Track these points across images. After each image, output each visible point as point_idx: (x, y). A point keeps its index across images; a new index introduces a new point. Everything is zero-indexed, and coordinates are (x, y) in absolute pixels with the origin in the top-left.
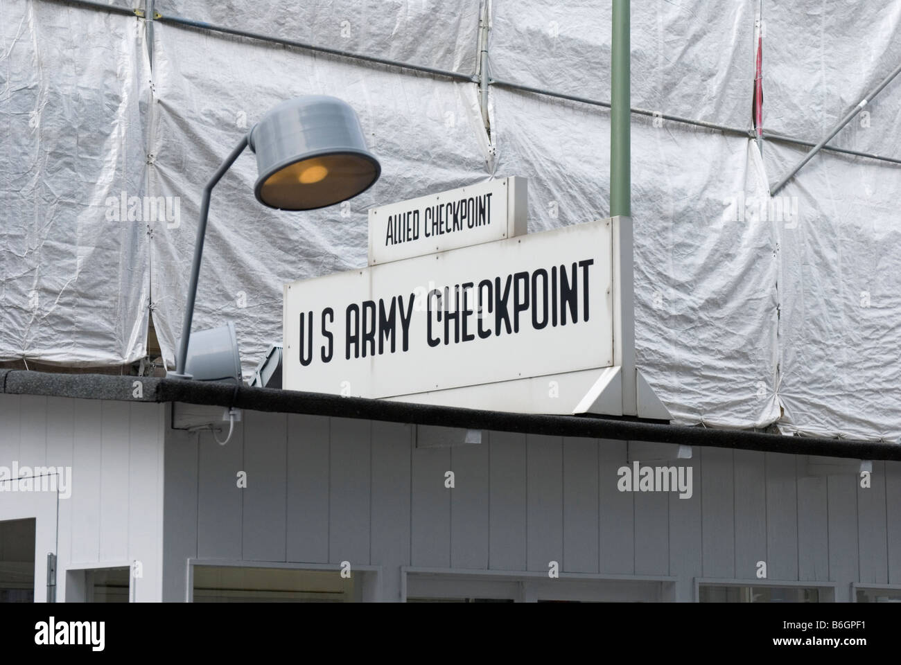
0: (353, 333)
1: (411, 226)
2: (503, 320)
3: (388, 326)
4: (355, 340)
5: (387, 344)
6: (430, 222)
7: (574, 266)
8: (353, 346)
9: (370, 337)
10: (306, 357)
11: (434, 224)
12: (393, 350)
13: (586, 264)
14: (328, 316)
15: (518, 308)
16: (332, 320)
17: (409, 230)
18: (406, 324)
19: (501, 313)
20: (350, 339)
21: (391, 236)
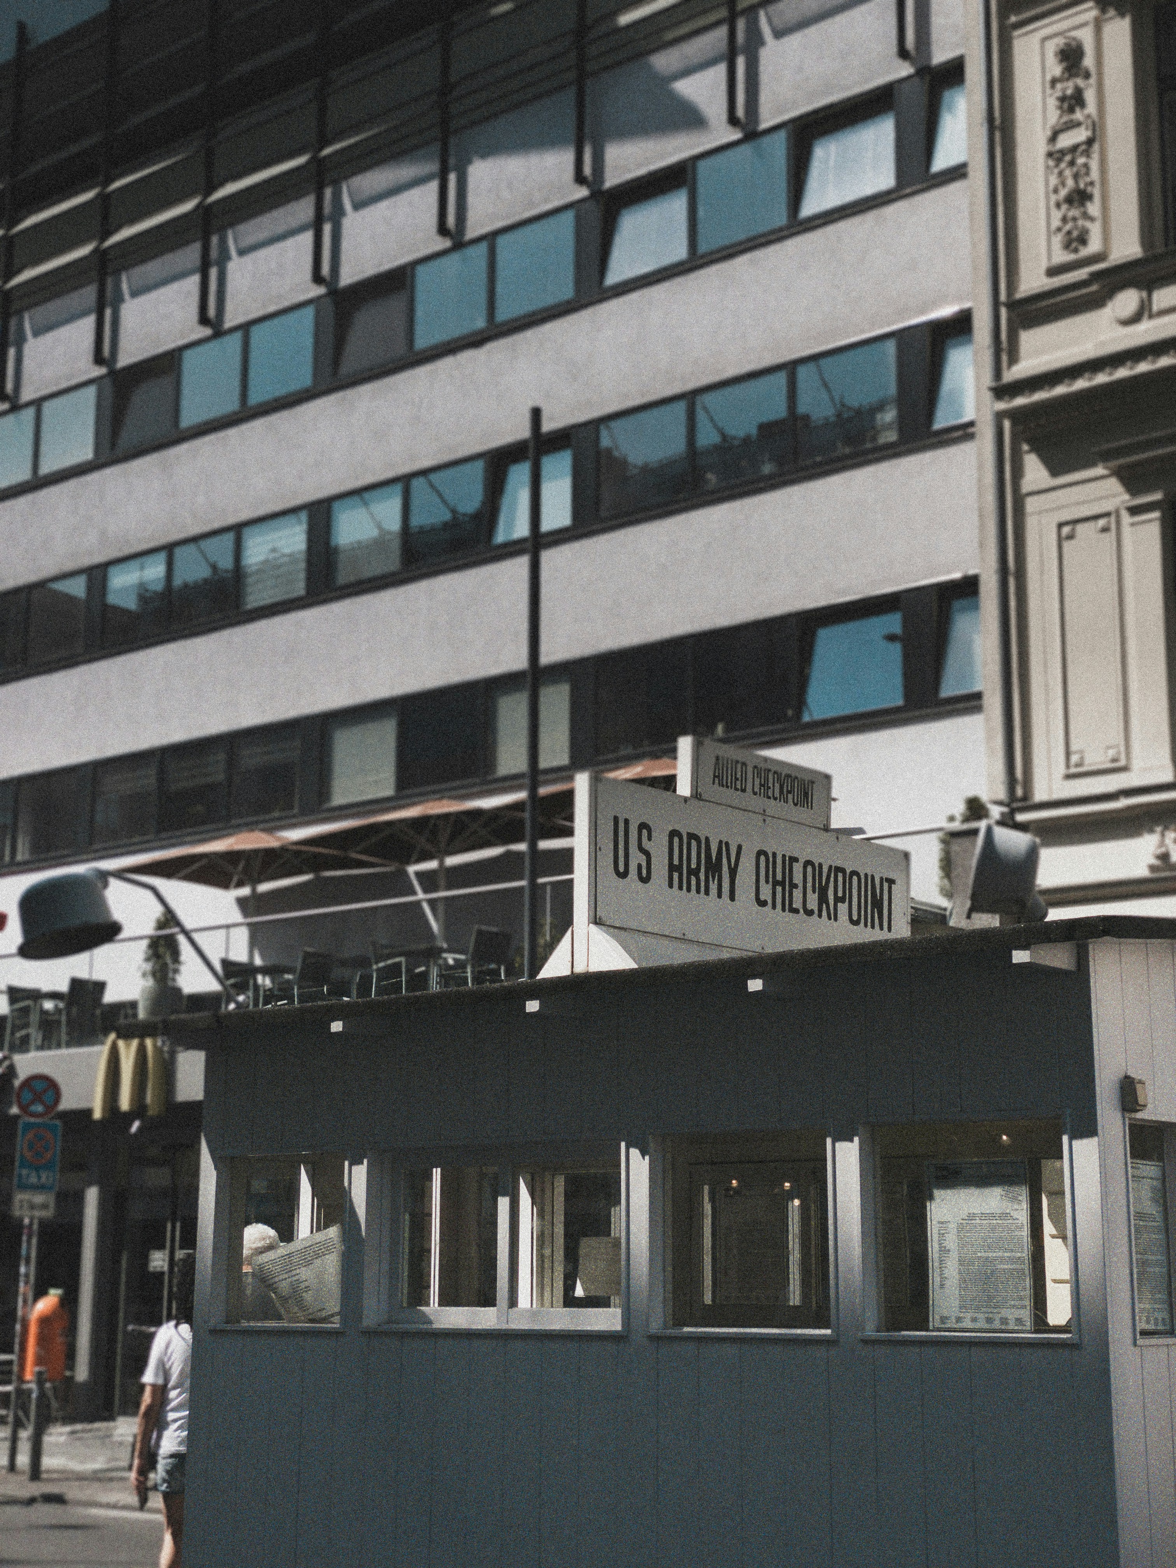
0: (676, 862)
1: (739, 776)
2: (824, 906)
3: (714, 868)
4: (679, 869)
5: (713, 887)
6: (757, 782)
7: (881, 881)
8: (676, 875)
9: (696, 872)
10: (621, 869)
11: (761, 785)
12: (720, 896)
13: (890, 883)
14: (645, 832)
15: (837, 900)
16: (650, 839)
17: (737, 779)
18: (733, 872)
19: (823, 899)
20: (672, 868)
21: (718, 777)
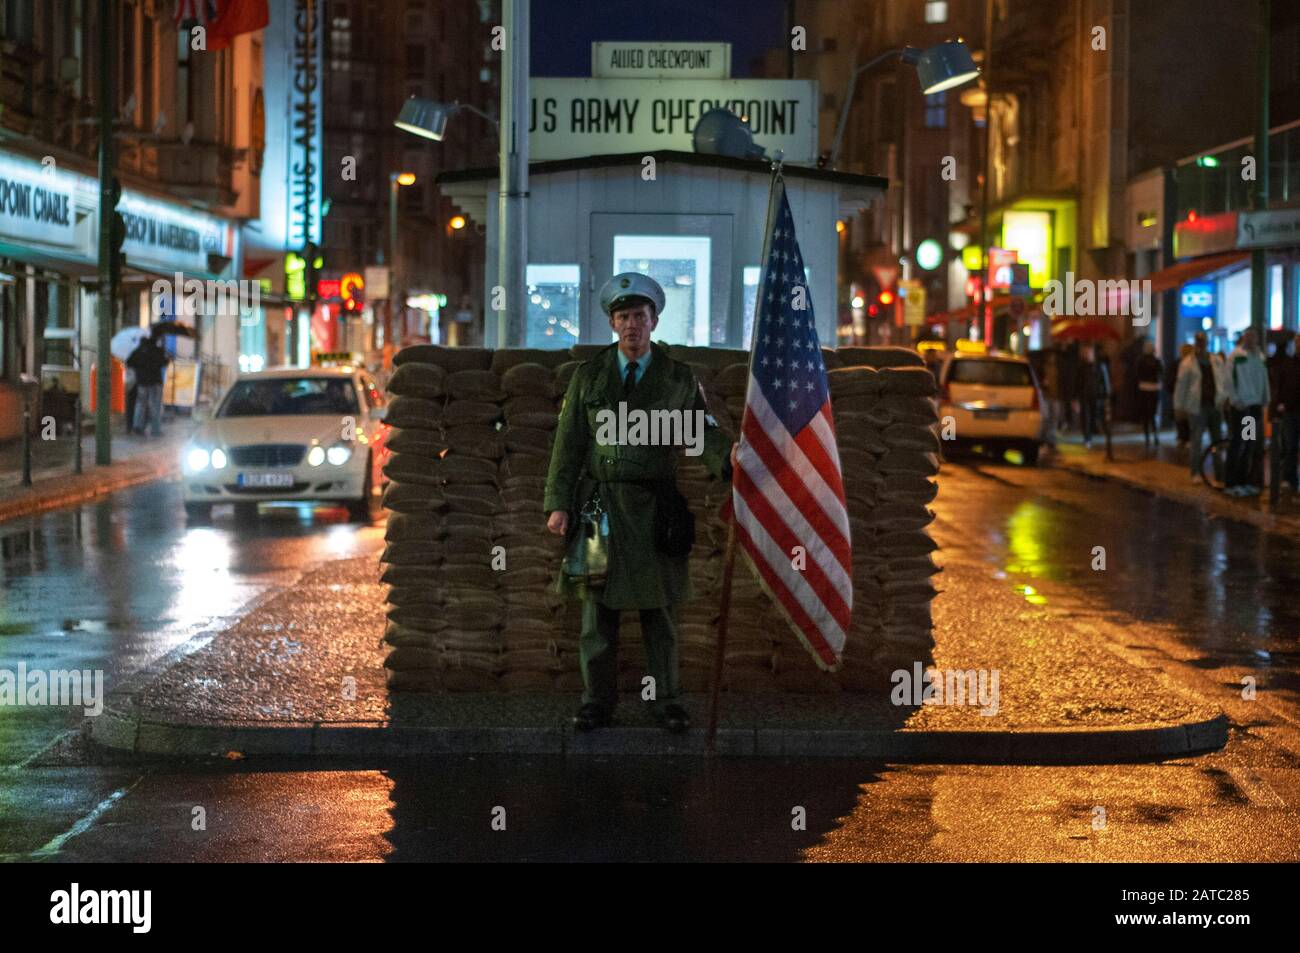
0: (578, 117)
1: (635, 59)
3: (613, 116)
4: (581, 121)
5: (612, 127)
6: (653, 59)
7: (783, 103)
8: (578, 125)
9: (597, 120)
11: (657, 61)
12: (618, 132)
13: (793, 103)
14: (550, 104)
16: (554, 107)
17: (633, 61)
18: (631, 117)
20: (575, 121)
21: (616, 62)
